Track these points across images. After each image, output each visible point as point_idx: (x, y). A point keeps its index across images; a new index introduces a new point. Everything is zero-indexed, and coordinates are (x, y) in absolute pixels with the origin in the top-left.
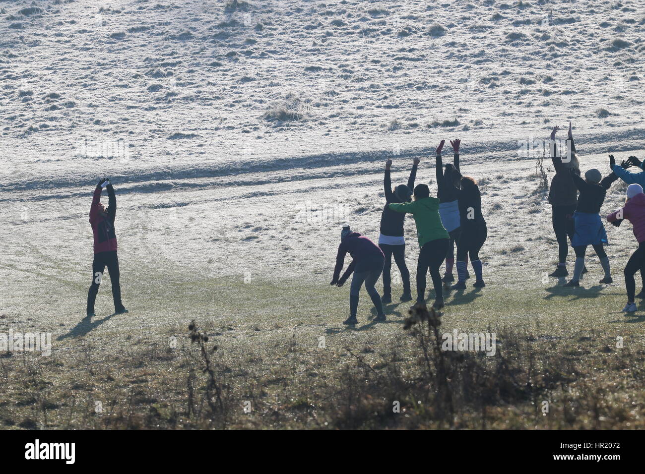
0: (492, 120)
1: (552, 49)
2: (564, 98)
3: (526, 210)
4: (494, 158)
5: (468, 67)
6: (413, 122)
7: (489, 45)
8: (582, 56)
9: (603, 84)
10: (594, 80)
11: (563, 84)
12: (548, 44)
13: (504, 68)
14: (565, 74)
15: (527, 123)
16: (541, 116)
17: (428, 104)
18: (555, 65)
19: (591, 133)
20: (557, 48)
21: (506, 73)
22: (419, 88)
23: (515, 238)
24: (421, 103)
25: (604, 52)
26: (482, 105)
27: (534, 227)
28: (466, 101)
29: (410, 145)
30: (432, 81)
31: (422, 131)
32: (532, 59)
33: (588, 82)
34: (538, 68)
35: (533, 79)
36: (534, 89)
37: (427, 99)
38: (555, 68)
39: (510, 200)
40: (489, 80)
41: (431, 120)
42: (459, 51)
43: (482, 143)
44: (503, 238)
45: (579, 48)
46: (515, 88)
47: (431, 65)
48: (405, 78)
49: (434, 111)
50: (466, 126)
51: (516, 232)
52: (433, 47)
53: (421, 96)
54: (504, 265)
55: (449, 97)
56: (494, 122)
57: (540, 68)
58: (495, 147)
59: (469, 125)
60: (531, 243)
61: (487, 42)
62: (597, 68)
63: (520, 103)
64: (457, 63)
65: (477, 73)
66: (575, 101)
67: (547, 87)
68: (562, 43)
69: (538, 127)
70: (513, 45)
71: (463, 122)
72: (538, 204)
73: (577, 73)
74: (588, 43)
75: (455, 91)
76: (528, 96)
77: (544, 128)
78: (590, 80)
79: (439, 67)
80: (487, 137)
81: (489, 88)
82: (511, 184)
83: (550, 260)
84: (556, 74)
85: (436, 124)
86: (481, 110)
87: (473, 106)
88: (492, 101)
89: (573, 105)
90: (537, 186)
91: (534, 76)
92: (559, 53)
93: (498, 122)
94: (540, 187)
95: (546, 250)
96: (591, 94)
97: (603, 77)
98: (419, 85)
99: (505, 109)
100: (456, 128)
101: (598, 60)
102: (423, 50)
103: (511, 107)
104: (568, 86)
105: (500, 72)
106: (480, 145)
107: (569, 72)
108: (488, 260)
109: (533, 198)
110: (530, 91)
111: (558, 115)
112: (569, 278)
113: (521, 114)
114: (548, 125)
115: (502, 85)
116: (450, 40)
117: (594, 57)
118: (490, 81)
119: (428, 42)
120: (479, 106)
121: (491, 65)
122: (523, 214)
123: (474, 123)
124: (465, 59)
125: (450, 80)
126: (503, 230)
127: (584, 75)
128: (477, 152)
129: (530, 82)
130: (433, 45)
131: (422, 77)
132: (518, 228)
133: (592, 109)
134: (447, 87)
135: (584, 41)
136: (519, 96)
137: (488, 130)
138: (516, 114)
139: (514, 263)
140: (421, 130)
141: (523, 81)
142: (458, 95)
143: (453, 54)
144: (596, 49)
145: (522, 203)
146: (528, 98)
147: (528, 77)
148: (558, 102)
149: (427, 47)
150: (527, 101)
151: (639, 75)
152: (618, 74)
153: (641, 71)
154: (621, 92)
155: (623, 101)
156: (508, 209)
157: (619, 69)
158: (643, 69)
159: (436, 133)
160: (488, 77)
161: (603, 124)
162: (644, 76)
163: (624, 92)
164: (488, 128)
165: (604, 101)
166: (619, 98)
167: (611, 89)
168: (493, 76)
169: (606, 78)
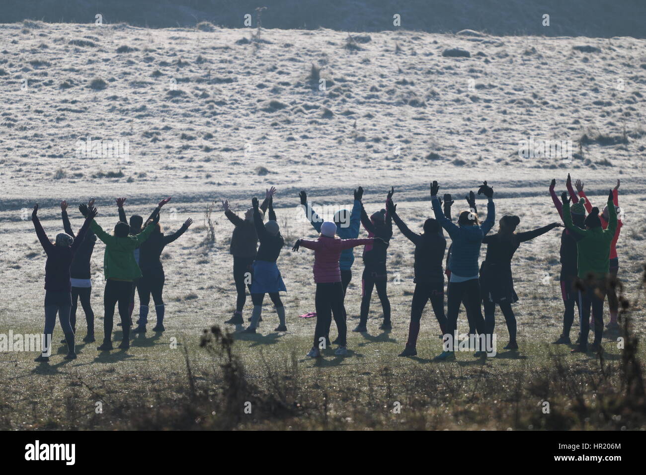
0: (156, 172)
1: (211, 107)
2: (225, 154)
3: (195, 261)
5: (130, 121)
6: (78, 172)
7: (150, 101)
8: (240, 115)
9: (261, 143)
10: (253, 138)
11: (223, 141)
12: (207, 102)
13: (165, 124)
14: (225, 131)
15: (189, 178)
16: (202, 171)
18: (215, 122)
19: (252, 189)
20: (216, 106)
21: (167, 128)
22: (82, 139)
23: (187, 286)
25: (262, 113)
26: (146, 158)
27: (205, 277)
29: (75, 194)
30: (95, 133)
31: (87, 181)
32: (192, 116)
33: (247, 140)
34: (198, 125)
35: (193, 136)
36: (195, 145)
38: (214, 125)
39: (179, 250)
40: (151, 134)
41: (96, 171)
42: (121, 105)
43: (147, 195)
44: (175, 286)
45: (237, 107)
46: (177, 144)
47: (93, 118)
48: (68, 128)
49: (98, 162)
50: (130, 178)
51: (187, 280)
52: (95, 100)
54: (180, 311)
56: (158, 175)
57: (200, 125)
59: (133, 177)
60: (203, 292)
61: (148, 97)
62: (255, 128)
63: (182, 158)
64: (119, 117)
65: (139, 127)
66: (235, 158)
67: (208, 143)
68: (221, 102)
69: (200, 182)
70: (174, 102)
71: (127, 173)
72: (206, 255)
73: (236, 131)
74: (246, 103)
76: (189, 151)
77: (207, 183)
78: (249, 139)
79: (101, 119)
80: (151, 190)
81: (152, 141)
83: (224, 308)
84: (216, 131)
86: (144, 163)
87: (136, 159)
88: (155, 154)
89: (233, 162)
90: (203, 238)
91: (195, 132)
92: (218, 111)
93: (162, 175)
94: (207, 239)
95: (219, 299)
96: (250, 152)
97: (261, 136)
98: (82, 136)
99: (168, 162)
100: (121, 179)
101: (256, 119)
102: (85, 102)
103: (173, 161)
104: (228, 144)
105: (162, 127)
106: (145, 197)
107: (228, 130)
109: (201, 249)
110: (191, 146)
111: (219, 171)
113: (183, 169)
114: (209, 180)
115: (164, 140)
116: (111, 94)
117: (252, 116)
118: (152, 136)
119: (88, 94)
120: (142, 159)
121: (152, 120)
122: (192, 264)
123: (138, 175)
124: (127, 114)
125: (112, 133)
126: (174, 278)
127: (243, 133)
128: (142, 203)
129: (191, 138)
130: (95, 98)
131: (85, 128)
132: (189, 278)
133: (252, 167)
134: (110, 140)
135: (241, 101)
137: (152, 183)
138: (179, 168)
141: (184, 137)
143: (115, 107)
144: (253, 109)
145: (190, 254)
146: (189, 154)
147: (189, 133)
148: (219, 158)
149: (90, 100)
150: (190, 156)
151: (295, 136)
152: (275, 133)
153: (297, 132)
154: (279, 151)
155: (281, 160)
156: (177, 259)
157: (276, 129)
158: (299, 131)
159: (101, 184)
160: (150, 131)
161: (262, 181)
162: (301, 137)
163: (282, 152)
164: (152, 180)
165: (263, 159)
166: (277, 157)
167: (269, 148)
168: (154, 131)
169: (264, 138)
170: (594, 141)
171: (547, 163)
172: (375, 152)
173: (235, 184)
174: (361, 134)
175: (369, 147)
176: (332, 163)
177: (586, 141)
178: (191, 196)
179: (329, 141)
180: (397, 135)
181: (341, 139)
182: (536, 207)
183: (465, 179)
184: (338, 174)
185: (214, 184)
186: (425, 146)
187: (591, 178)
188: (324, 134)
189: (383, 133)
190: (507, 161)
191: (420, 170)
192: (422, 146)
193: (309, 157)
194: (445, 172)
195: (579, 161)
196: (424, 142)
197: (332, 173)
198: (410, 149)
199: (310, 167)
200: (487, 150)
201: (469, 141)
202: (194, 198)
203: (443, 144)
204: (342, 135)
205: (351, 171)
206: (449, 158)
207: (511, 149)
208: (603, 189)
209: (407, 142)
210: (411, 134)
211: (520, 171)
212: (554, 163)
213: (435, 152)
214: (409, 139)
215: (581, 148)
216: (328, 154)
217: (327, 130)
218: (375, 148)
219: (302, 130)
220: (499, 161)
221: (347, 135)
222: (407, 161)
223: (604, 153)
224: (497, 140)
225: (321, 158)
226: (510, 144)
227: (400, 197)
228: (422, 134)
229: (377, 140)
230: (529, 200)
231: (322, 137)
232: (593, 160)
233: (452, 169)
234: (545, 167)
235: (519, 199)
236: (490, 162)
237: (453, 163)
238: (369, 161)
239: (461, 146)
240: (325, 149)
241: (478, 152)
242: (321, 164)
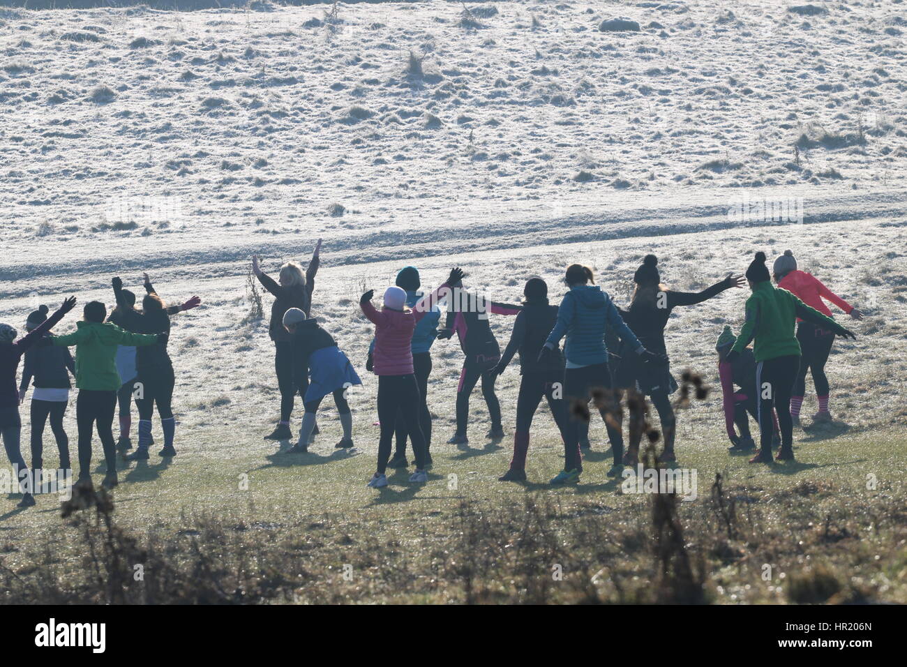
0: (183, 220)
1: (266, 121)
2: (283, 189)
3: (233, 347)
4: (187, 274)
5: (148, 147)
6: (71, 224)
7: (177, 115)
8: (307, 131)
9: (337, 169)
10: (325, 164)
11: (282, 170)
12: (260, 114)
13: (199, 148)
14: (285, 155)
15: (233, 225)
16: (252, 214)
17: (93, 198)
18: (270, 143)
20: (272, 119)
21: (201, 155)
22: (79, 177)
23: (217, 386)
24: (84, 197)
25: (338, 125)
27: (244, 370)
28: (147, 195)
29: (67, 257)
30: (97, 167)
31: (85, 236)
32: (238, 135)
33: (316, 167)
34: (247, 148)
35: (239, 163)
36: (242, 177)
37: (91, 191)
38: (270, 147)
39: (210, 333)
40: (178, 164)
41: (96, 222)
42: (135, 124)
43: (169, 253)
44: (200, 386)
45: (303, 119)
46: (215, 176)
47: (95, 144)
48: (59, 162)
49: (101, 208)
50: (146, 229)
51: (219, 377)
52: (98, 118)
53: (83, 187)
54: (202, 424)
55: (122, 188)
56: (186, 224)
57: (249, 148)
58: (187, 258)
59: (150, 228)
60: (240, 393)
61: (175, 111)
62: (328, 148)
63: (222, 197)
64: (133, 141)
65: (161, 154)
66: (299, 193)
67: (259, 174)
68: (279, 112)
69: (248, 230)
70: (211, 115)
72: (249, 337)
73: (301, 154)
74: (316, 112)
75: (130, 180)
76: (233, 186)
77: (257, 232)
78: (319, 164)
79: (107, 146)
80: (176, 245)
81: (178, 175)
82: (211, 310)
83: (266, 416)
84: (272, 156)
88: (184, 193)
89: (296, 199)
90: (248, 313)
91: (242, 158)
92: (275, 127)
93: (192, 224)
94: (252, 314)
95: (261, 403)
96: (320, 184)
97: (336, 160)
98: (80, 172)
99: (200, 204)
100: (133, 232)
101: (330, 136)
102: (84, 123)
103: (209, 202)
104: (288, 173)
105: (194, 153)
106: (167, 256)
107: (290, 153)
108: (181, 418)
109: (242, 329)
110: (236, 179)
111: (275, 213)
112: (295, 440)
113: (223, 212)
114: (261, 226)
115: (196, 171)
116: (122, 109)
117: (324, 131)
118: (180, 166)
119: (91, 111)
121: (180, 144)
122: (228, 353)
123: (158, 225)
124: (144, 136)
125: (123, 165)
126: (200, 375)
127: (311, 157)
128: (163, 266)
129: (236, 168)
130: (98, 115)
131: (84, 161)
132: (221, 373)
133: (323, 204)
134: (118, 175)
135: (309, 110)
136: (220, 187)
137: (178, 235)
138: (217, 212)
140: (82, 235)
141: (226, 166)
142: (135, 186)
143: (127, 128)
144: (326, 120)
145: (227, 337)
146: (232, 190)
147: (233, 160)
148: (275, 195)
149: (90, 118)
150: (232, 194)
151: (386, 157)
152: (358, 155)
153: (389, 151)
154: (363, 181)
155: (365, 193)
156: (208, 345)
157: (358, 148)
158: (392, 149)
159: (104, 240)
160: (176, 160)
161: (337, 224)
162: (394, 158)
163: (367, 181)
164: (178, 232)
165: (339, 193)
166: (359, 188)
167: (348, 176)
168: (183, 159)
169: (341, 162)
170: (817, 143)
171: (749, 178)
172: (501, 174)
173: (297, 231)
174: (480, 150)
175: (491, 168)
176: (439, 194)
177: (804, 144)
178: (234, 252)
179: (434, 162)
180: (533, 148)
181: (452, 158)
182: (730, 243)
183: (630, 208)
184: (446, 209)
185: (268, 232)
186: (573, 162)
187: (812, 197)
188: (428, 152)
189: (513, 146)
190: (691, 179)
191: (565, 197)
192: (569, 163)
193: (405, 186)
194: (602, 199)
195: (795, 173)
196: (572, 157)
197: (438, 208)
198: (552, 167)
199: (407, 202)
200: (663, 164)
201: (637, 152)
202: (238, 254)
203: (599, 158)
204: (453, 152)
205: (466, 205)
206: (607, 178)
207: (698, 161)
208: (828, 212)
209: (546, 158)
210: (553, 146)
211: (709, 192)
212: (759, 179)
213: (588, 171)
214: (550, 154)
215: (797, 154)
216: (433, 181)
217: (432, 146)
218: (500, 169)
219: (396, 148)
220: (679, 179)
221: (461, 153)
222: (547, 186)
223: (831, 159)
224: (677, 149)
225: (423, 187)
226: (695, 153)
227: (534, 239)
228: (569, 146)
229: (504, 157)
230: (721, 234)
231: (424, 157)
232: (815, 171)
233: (611, 195)
234: (745, 185)
235: (705, 233)
236: (666, 181)
237: (612, 185)
238: (491, 188)
239: (625, 160)
240: (429, 174)
241: (650, 167)
242: (422, 196)
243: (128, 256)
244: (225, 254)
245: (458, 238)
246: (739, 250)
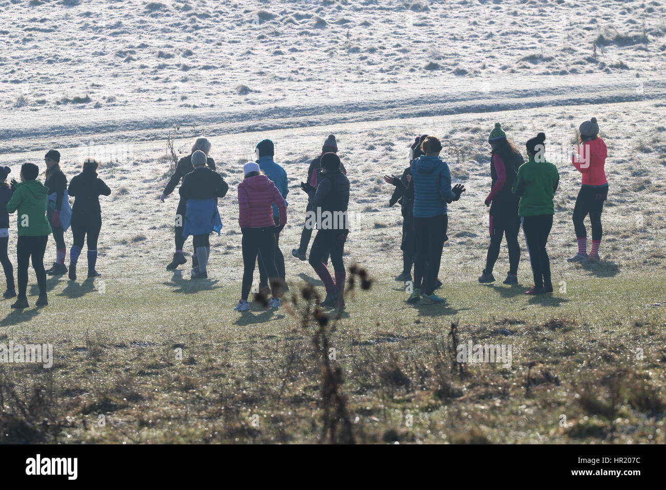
0: (126, 96)
1: (193, 21)
2: (203, 73)
3: (154, 195)
4: (126, 138)
5: (103, 39)
6: (41, 98)
7: (126, 16)
8: (224, 29)
9: (245, 58)
10: (236, 54)
11: (204, 58)
12: (189, 15)
13: (142, 41)
14: (206, 47)
15: (163, 100)
16: (178, 92)
17: (59, 78)
18: (196, 38)
19: (230, 111)
20: (198, 19)
21: (143, 46)
22: (50, 62)
23: (138, 226)
24: (52, 77)
25: (248, 25)
26: (117, 80)
27: (160, 214)
28: (100, 76)
29: (36, 123)
30: (64, 54)
31: (51, 108)
32: (172, 31)
33: (229, 56)
34: (178, 41)
35: (171, 53)
36: (173, 63)
37: (58, 73)
38: (195, 41)
39: (138, 184)
40: (125, 53)
41: (60, 96)
42: (94, 22)
43: (114, 122)
44: (125, 226)
45: (222, 20)
46: (153, 62)
47: (64, 37)
48: (35, 50)
49: (64, 86)
50: (97, 103)
51: (140, 219)
52: (67, 17)
53: (52, 70)
54: (122, 256)
55: (82, 71)
56: (128, 99)
57: (180, 41)
58: (128, 125)
59: (101, 102)
60: (155, 232)
61: (125, 12)
62: (239, 42)
63: (157, 79)
64: (92, 35)
65: (113, 45)
66: (216, 77)
67: (187, 61)
68: (204, 14)
69: (175, 105)
70: (152, 16)
71: (95, 98)
73: (219, 47)
74: (232, 14)
75: (88, 65)
76: (166, 70)
77: (181, 106)
78: (232, 54)
79: (72, 39)
80: (119, 115)
81: (125, 61)
82: (141, 166)
84: (197, 48)
85: (66, 101)
86: (115, 86)
87: (106, 82)
88: (128, 76)
89: (212, 81)
90: (167, 169)
91: (174, 49)
92: (200, 25)
93: (133, 99)
95: (169, 240)
96: (232, 69)
97: (245, 51)
98: (50, 59)
99: (141, 85)
100: (87, 105)
101: (242, 32)
102: (55, 21)
103: (147, 83)
104: (208, 61)
105: (138, 45)
106: (112, 124)
107: (211, 46)
108: (107, 251)
109: (163, 182)
110: (168, 65)
111: (196, 92)
113: (157, 90)
114: (185, 102)
115: (138, 59)
116: (85, 10)
117: (237, 29)
118: (126, 55)
119: (61, 11)
120: (113, 82)
121: (128, 37)
122: (151, 201)
123: (106, 100)
124: (101, 31)
125: (83, 53)
126: (127, 216)
127: (226, 48)
128: (109, 131)
129: (169, 56)
130: (67, 15)
131: (54, 50)
132: (142, 216)
133: (233, 86)
134: (79, 61)
135: (227, 13)
136: (156, 71)
137: (121, 107)
138: (152, 90)
139: (134, 254)
140: (49, 107)
141: (161, 55)
142: (92, 69)
143: (88, 25)
144: (240, 21)
145: (150, 188)
146: (165, 73)
147: (166, 51)
148: (197, 78)
149: (60, 17)
150: (164, 76)
151: (283, 49)
152: (262, 47)
153: (286, 45)
154: (264, 67)
155: (265, 77)
156: (134, 193)
157: (263, 42)
158: (288, 43)
159: (65, 111)
160: (124, 50)
161: (243, 101)
162: (289, 50)
163: (267, 68)
164: (121, 105)
165: (245, 77)
166: (261, 73)
167: (253, 64)
168: (129, 49)
169: (249, 53)
170: (611, 42)
171: (558, 68)
172: (370, 64)
173: (212, 106)
174: (355, 44)
175: (362, 59)
176: (321, 78)
177: (601, 42)
178: (163, 121)
179: (320, 53)
180: (395, 44)
181: (333, 51)
182: (539, 119)
183: (465, 90)
184: (326, 90)
185: (189, 106)
186: (425, 55)
187: (605, 83)
188: (315, 46)
189: (380, 42)
190: (513, 68)
191: (417, 82)
192: (421, 55)
193: (296, 72)
194: (445, 83)
195: (593, 64)
196: (424, 51)
197: (320, 89)
198: (408, 59)
199: (297, 84)
200: (493, 57)
201: (474, 47)
202: (166, 123)
203: (445, 52)
204: (334, 46)
205: (342, 87)
206: (450, 67)
207: (519, 54)
208: (616, 95)
209: (405, 51)
210: (411, 42)
211: (527, 78)
212: (565, 69)
213: (435, 62)
214: (408, 48)
215: (595, 50)
216: (317, 68)
217: (318, 42)
218: (369, 59)
219: (291, 42)
220: (504, 68)
221: (340, 47)
222: (404, 73)
223: (621, 54)
224: (505, 45)
225: (310, 73)
226: (518, 49)
227: (391, 114)
228: (423, 42)
229: (372, 50)
230: (532, 111)
231: (312, 50)
232: (608, 63)
233: (452, 80)
234: (554, 73)
235: (521, 111)
236: (495, 70)
237: (453, 72)
238: (361, 74)
239: (464, 53)
240: (315, 63)
241: (483, 59)
242: (308, 80)
243: (82, 123)
244: (156, 123)
245: (334, 112)
246: (545, 124)
